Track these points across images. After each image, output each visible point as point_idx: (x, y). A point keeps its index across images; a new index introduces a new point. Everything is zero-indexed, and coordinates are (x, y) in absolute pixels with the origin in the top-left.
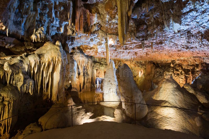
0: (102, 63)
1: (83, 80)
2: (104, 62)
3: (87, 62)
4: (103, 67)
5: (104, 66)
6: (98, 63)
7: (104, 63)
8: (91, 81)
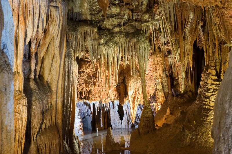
0: (107, 24)
1: (25, 115)
2: (116, 22)
3: (44, 16)
4: (116, 44)
5: (121, 40)
6: (90, 23)
7: (119, 25)
8: (60, 121)
